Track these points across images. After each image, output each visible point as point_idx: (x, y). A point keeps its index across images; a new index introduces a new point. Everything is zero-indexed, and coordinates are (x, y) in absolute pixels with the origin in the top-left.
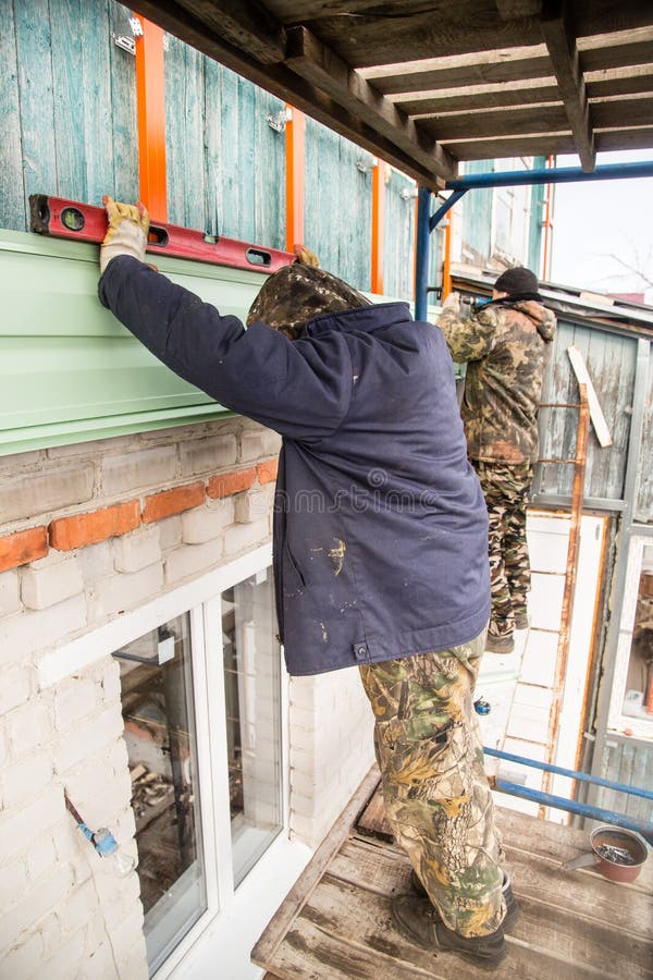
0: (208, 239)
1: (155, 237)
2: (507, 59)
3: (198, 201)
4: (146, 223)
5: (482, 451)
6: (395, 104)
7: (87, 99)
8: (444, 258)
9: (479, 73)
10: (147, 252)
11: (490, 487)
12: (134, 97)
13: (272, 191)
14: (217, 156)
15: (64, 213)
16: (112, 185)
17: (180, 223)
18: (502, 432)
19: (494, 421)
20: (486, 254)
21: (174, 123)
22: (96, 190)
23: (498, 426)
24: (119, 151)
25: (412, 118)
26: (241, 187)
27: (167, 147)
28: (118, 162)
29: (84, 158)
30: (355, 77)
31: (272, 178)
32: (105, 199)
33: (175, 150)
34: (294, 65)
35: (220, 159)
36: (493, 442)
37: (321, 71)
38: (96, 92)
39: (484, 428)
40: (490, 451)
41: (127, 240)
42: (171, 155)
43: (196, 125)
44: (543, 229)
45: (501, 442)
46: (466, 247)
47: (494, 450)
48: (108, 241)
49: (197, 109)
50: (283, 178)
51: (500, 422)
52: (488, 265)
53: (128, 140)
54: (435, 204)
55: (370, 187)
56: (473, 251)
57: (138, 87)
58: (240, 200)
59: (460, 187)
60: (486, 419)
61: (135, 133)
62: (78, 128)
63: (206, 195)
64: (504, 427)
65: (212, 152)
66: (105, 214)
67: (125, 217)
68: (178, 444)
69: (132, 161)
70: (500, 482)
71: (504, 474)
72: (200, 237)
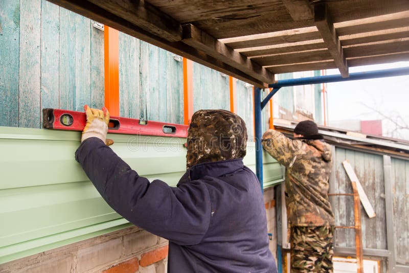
0: (142, 123)
1: (112, 124)
2: (297, 33)
3: (137, 101)
4: (108, 119)
5: (299, 220)
6: (240, 53)
7: (78, 55)
8: (269, 116)
9: (284, 39)
10: (108, 133)
11: (306, 245)
12: (103, 51)
13: (176, 91)
14: (146, 77)
15: (62, 118)
16: (89, 97)
17: (126, 116)
18: (308, 208)
19: (302, 202)
20: (292, 111)
21: (123, 62)
22: (80, 100)
23: (305, 205)
24: (94, 79)
25: (249, 58)
26: (159, 92)
27: (120, 74)
28: (93, 85)
29: (75, 84)
30: (219, 44)
31: (176, 85)
32: (85, 107)
33: (124, 76)
34: (187, 42)
35: (148, 79)
36: (304, 214)
37: (201, 43)
38: (82, 51)
39: (297, 207)
40: (303, 220)
41: (97, 129)
42: (122, 79)
43: (135, 63)
44: (322, 94)
45: (309, 214)
46: (281, 108)
47: (306, 218)
48: (86, 130)
49: (136, 54)
50: (182, 84)
51: (306, 203)
52: (294, 117)
53: (99, 73)
54: (264, 95)
55: (229, 84)
56: (285, 110)
57: (105, 46)
58: (159, 98)
59: (277, 87)
60: (298, 202)
61: (102, 69)
62: (72, 69)
63: (140, 97)
64: (309, 205)
65: (144, 75)
66: (85, 116)
67: (96, 117)
68: (123, 237)
69: (101, 84)
70: (311, 242)
71: (313, 237)
72: (137, 122)
